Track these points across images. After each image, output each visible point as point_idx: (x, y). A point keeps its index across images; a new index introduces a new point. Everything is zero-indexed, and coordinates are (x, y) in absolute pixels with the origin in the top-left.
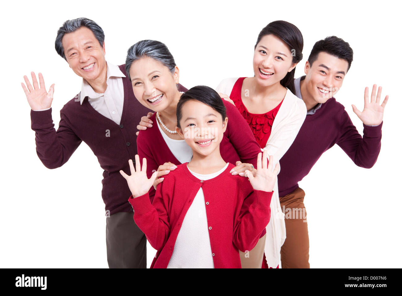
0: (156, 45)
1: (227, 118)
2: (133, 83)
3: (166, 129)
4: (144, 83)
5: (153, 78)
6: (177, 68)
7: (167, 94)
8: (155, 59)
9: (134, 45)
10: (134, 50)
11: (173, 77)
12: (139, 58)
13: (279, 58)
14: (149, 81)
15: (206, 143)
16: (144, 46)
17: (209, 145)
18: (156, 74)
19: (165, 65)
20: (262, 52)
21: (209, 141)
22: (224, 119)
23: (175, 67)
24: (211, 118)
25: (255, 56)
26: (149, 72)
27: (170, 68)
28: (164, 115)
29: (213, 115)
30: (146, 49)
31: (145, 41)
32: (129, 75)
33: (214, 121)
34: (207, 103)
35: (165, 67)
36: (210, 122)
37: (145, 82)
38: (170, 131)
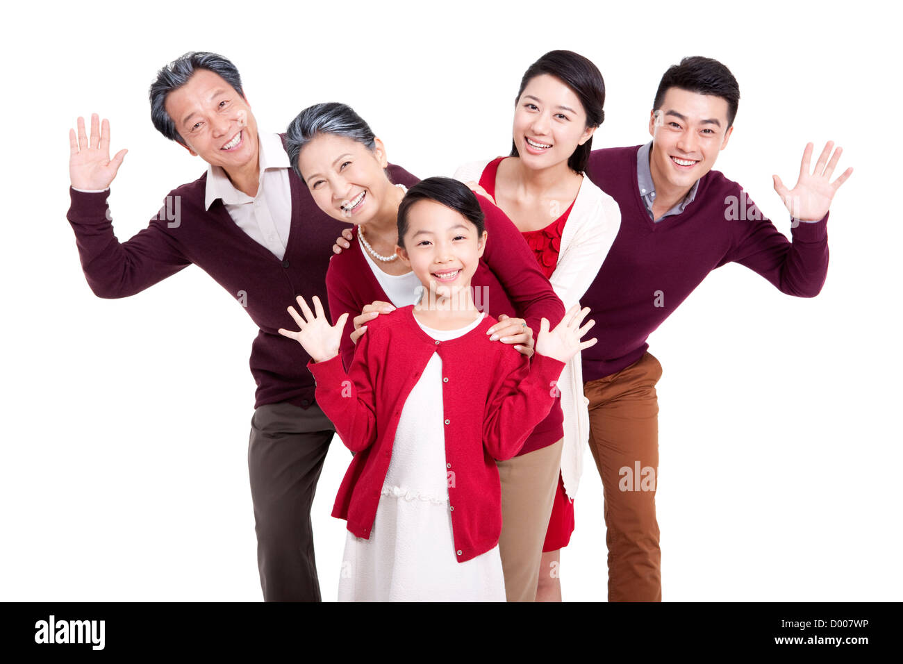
0: (333, 111)
1: (485, 233)
2: (310, 184)
3: (375, 254)
4: (328, 180)
5: (341, 168)
6: (378, 140)
7: (373, 189)
8: (337, 135)
9: (296, 119)
10: (298, 129)
11: (375, 158)
12: (309, 140)
13: (561, 116)
14: (336, 174)
15: (449, 275)
16: (313, 118)
17: (453, 280)
18: (345, 160)
19: (356, 140)
20: (530, 106)
21: (454, 271)
22: (480, 235)
23: (375, 139)
24: (459, 232)
25: (517, 117)
26: (333, 159)
27: (367, 143)
28: (371, 231)
29: (462, 226)
30: (317, 121)
31: (312, 107)
32: (301, 174)
33: (464, 238)
34: (454, 206)
35: (357, 143)
36: (457, 238)
37: (331, 179)
38: (381, 258)
